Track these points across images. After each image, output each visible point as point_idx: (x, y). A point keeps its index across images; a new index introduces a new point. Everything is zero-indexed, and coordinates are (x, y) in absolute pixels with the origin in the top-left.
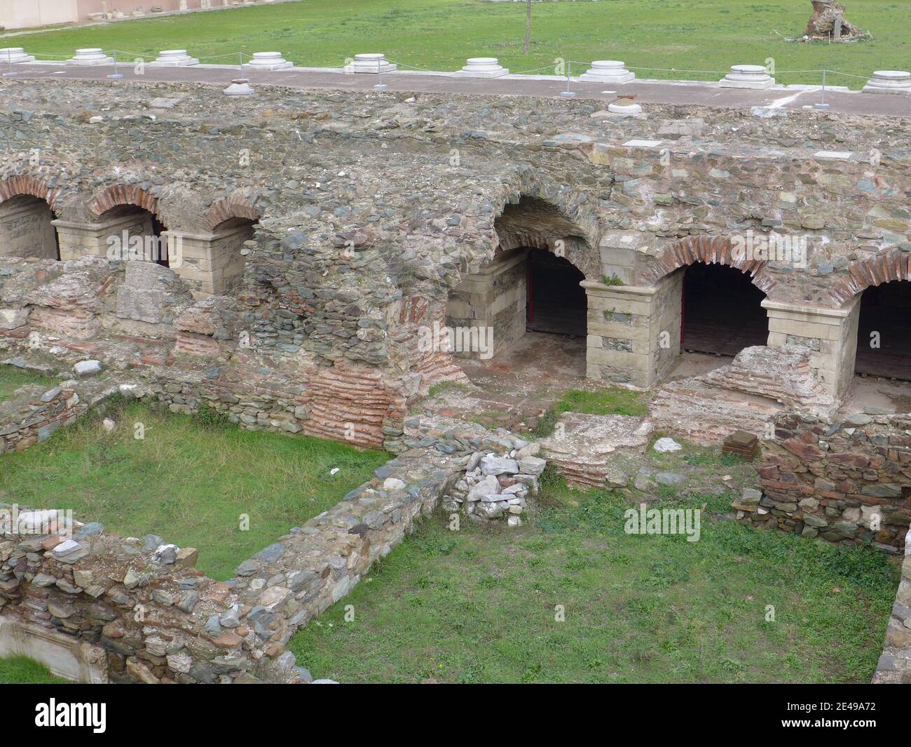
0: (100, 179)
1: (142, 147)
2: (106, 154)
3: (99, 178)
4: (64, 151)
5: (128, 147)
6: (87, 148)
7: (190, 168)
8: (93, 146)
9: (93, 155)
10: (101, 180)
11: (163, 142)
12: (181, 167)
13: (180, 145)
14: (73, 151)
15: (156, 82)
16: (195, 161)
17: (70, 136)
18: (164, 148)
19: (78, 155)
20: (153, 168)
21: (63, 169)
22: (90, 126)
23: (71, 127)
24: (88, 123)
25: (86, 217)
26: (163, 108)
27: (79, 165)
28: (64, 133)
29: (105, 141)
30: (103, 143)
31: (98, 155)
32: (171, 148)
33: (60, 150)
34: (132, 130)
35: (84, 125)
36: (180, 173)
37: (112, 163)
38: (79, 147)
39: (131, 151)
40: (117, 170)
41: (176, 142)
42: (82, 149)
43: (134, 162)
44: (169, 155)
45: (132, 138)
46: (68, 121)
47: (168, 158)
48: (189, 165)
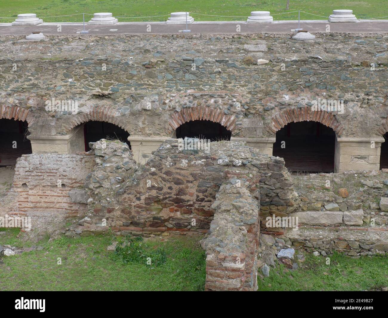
0: (271, 105)
1: (311, 79)
2: (276, 86)
3: (269, 104)
4: (235, 86)
5: (298, 80)
6: (257, 83)
7: (357, 92)
8: (264, 81)
9: (263, 88)
10: (273, 106)
11: (332, 75)
12: (347, 92)
13: (348, 76)
14: (243, 86)
15: (233, 34)
16: (361, 87)
17: (242, 74)
18: (333, 79)
19: (249, 89)
20: (325, 94)
21: (235, 100)
22: (261, 67)
23: (243, 69)
24: (256, 64)
25: (263, 134)
26: (260, 51)
27: (250, 96)
28: (236, 73)
29: (276, 77)
30: (275, 78)
31: (267, 87)
32: (339, 79)
33: (230, 86)
34: (305, 67)
35: (252, 67)
36: (348, 96)
37: (281, 92)
38: (249, 82)
39: (300, 83)
40: (287, 98)
41: (345, 74)
42: (253, 84)
43: (302, 91)
44: (336, 84)
45: (303, 73)
46: (237, 64)
47: (336, 86)
48: (355, 90)
